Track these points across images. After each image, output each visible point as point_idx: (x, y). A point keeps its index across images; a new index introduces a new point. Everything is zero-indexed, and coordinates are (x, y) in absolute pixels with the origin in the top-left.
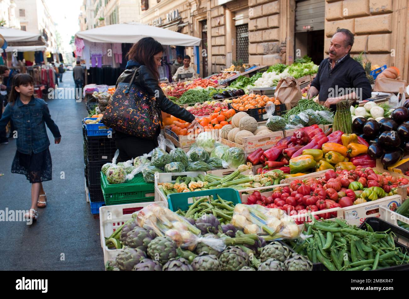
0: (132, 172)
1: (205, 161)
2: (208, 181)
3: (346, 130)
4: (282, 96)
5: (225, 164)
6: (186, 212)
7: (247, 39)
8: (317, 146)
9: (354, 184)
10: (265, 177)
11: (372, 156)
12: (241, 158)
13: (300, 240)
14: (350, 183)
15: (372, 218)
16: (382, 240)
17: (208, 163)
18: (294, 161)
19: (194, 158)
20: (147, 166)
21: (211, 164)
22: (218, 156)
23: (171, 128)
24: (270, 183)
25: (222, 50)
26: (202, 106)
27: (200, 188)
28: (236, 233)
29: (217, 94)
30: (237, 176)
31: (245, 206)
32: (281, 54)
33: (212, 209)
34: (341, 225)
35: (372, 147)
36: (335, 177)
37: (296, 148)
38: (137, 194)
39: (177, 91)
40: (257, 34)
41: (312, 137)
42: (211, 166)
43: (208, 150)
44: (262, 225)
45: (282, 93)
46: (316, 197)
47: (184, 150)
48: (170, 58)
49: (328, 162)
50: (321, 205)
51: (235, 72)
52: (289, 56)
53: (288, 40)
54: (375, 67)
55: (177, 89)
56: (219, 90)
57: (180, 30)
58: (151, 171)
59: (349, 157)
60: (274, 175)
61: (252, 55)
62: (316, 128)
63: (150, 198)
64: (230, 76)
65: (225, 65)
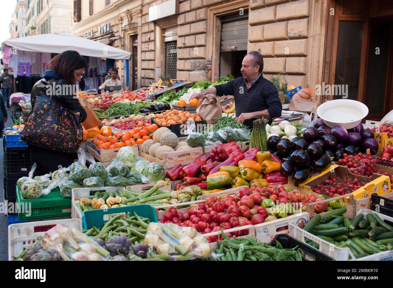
0: (48, 187)
1: (125, 176)
2: (126, 197)
3: (261, 148)
4: (203, 113)
5: (144, 179)
6: (101, 229)
7: (175, 55)
8: (234, 163)
9: (266, 201)
10: (182, 193)
11: (284, 173)
12: (160, 173)
13: (212, 259)
14: (262, 200)
15: (282, 235)
16: (291, 257)
17: (128, 178)
18: (211, 178)
19: (114, 172)
20: (65, 180)
21: (131, 179)
22: (138, 171)
23: (93, 142)
24: (186, 199)
25: (151, 65)
26: (127, 119)
27: (118, 204)
28: (148, 254)
29: (143, 107)
30: (155, 192)
31: (159, 225)
32: (207, 71)
33: (127, 227)
34: (252, 243)
35: (284, 165)
36: (248, 195)
37: (213, 165)
38: (53, 209)
39: (105, 103)
40: (185, 51)
41: (230, 154)
42: (130, 180)
43: (129, 164)
44: (175, 244)
45: (203, 110)
46: (230, 214)
47: (104, 164)
48: (101, 70)
49: (243, 178)
50: (234, 223)
51: (162, 86)
52: (215, 74)
53: (214, 58)
54: (291, 87)
55: (104, 101)
56: (146, 104)
57: (111, 44)
58: (68, 186)
59: (263, 174)
60: (192, 192)
61: (179, 70)
62: (233, 145)
63: (66, 214)
64: (157, 90)
65: (154, 79)
